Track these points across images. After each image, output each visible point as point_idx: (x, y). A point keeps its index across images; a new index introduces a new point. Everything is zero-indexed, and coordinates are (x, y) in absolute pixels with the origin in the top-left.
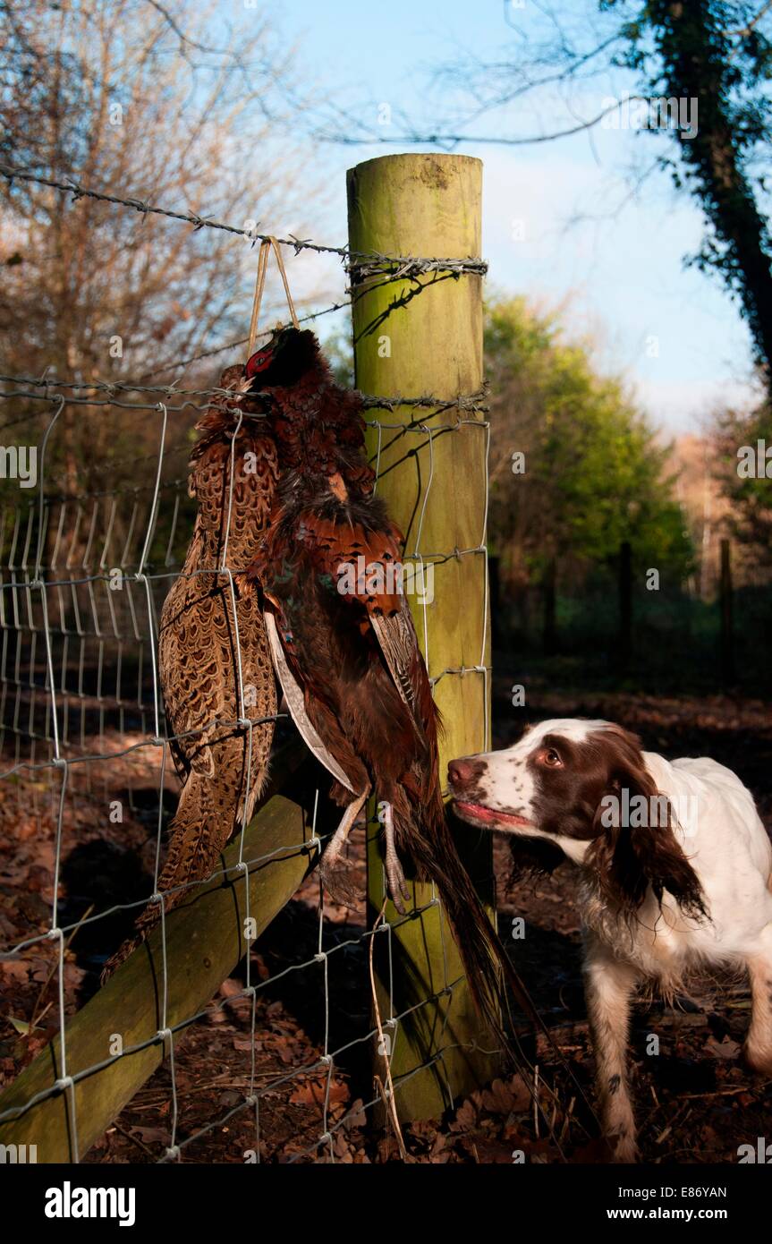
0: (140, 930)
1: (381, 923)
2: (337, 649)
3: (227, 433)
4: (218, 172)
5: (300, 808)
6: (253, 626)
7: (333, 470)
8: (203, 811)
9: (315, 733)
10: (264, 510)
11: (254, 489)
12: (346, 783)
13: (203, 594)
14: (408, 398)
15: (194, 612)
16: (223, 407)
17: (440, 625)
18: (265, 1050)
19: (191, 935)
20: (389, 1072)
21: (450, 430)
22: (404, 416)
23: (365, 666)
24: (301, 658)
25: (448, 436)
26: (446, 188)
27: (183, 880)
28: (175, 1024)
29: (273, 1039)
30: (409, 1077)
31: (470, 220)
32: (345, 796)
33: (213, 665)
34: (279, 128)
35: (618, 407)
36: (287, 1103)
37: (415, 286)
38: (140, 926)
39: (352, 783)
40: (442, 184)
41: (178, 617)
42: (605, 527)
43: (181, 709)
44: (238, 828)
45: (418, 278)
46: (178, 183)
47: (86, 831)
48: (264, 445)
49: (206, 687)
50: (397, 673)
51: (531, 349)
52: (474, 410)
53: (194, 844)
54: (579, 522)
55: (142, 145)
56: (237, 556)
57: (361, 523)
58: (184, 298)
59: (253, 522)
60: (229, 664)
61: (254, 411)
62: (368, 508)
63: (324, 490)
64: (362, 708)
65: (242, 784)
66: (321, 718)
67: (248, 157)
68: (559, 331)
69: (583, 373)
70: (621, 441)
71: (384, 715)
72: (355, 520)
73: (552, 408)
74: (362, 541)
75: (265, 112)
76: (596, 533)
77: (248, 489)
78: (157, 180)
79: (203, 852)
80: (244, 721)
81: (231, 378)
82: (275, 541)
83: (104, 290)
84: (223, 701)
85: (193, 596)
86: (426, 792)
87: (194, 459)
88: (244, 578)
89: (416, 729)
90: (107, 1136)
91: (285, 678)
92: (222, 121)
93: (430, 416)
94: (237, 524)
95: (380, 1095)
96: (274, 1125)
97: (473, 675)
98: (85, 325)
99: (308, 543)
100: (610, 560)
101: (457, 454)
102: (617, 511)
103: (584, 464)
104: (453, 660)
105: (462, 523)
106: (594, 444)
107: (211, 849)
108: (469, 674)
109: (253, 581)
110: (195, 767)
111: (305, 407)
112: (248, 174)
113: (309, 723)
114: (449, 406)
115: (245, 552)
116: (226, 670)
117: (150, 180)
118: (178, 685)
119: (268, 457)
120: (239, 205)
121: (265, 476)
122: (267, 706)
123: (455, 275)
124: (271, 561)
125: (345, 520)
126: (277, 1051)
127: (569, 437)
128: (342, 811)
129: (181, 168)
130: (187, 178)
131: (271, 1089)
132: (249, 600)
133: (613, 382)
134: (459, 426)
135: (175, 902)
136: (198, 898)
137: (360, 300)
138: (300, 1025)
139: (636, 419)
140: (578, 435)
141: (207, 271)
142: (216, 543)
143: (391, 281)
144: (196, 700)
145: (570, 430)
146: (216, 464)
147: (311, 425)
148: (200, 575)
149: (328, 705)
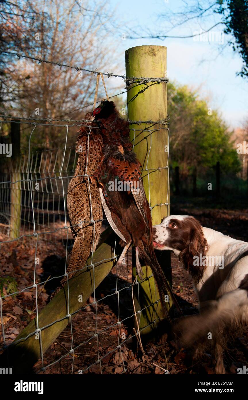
0: (62, 284)
1: (135, 282)
2: (121, 199)
3: (87, 133)
4: (92, 48)
5: (111, 247)
6: (95, 192)
7: (120, 144)
8: (80, 248)
9: (114, 224)
10: (99, 156)
11: (95, 150)
12: (124, 240)
13: (80, 182)
14: (144, 121)
15: (77, 188)
16: (86, 125)
17: (154, 191)
18: (103, 319)
19: (77, 286)
20: (138, 327)
21: (157, 131)
22: (143, 126)
23: (129, 204)
24: (110, 202)
25: (156, 132)
26: (155, 56)
27: (75, 269)
28: (72, 312)
29: (105, 316)
30: (145, 328)
31: (163, 66)
32: (124, 243)
33: (83, 204)
34: (111, 34)
35: (216, 119)
36: (109, 335)
37: (146, 86)
38: (62, 283)
39: (126, 240)
40: (154, 55)
41: (73, 189)
42: (212, 157)
43: (74, 217)
44: (91, 253)
45: (147, 84)
46: (80, 51)
47: (50, 252)
48: (99, 136)
49: (81, 211)
50: (139, 206)
51: (189, 101)
52: (164, 124)
53: (78, 258)
54: (204, 155)
55: (69, 40)
56: (90, 171)
57: (128, 160)
58: (82, 87)
59: (95, 160)
60: (88, 204)
61: (95, 126)
62: (130, 156)
63: (117, 150)
64: (129, 217)
65: (92, 240)
66: (116, 220)
67: (101, 43)
68: (198, 96)
69: (205, 109)
70: (217, 130)
71: (135, 219)
72: (126, 159)
73: (196, 120)
74: (128, 166)
75: (106, 29)
76: (209, 159)
77: (94, 150)
78: (73, 51)
79: (81, 260)
80: (92, 221)
81: (88, 116)
82: (102, 166)
83: (57, 85)
84: (86, 215)
85: (77, 183)
86: (149, 242)
87: (77, 141)
88: (93, 177)
89: (145, 223)
90: (54, 345)
91: (105, 208)
92: (93, 32)
93: (151, 127)
94: (90, 161)
95: (135, 334)
96: (105, 342)
97: (164, 206)
98: (51, 96)
99: (112, 167)
100: (214, 167)
101: (159, 138)
102: (216, 152)
103: (206, 137)
104: (158, 201)
105: (161, 159)
106: (209, 131)
107: (83, 260)
108: (163, 206)
109: (95, 178)
110: (78, 235)
111: (111, 125)
112: (101, 48)
113: (113, 221)
114: (157, 123)
115: (93, 169)
116: (87, 206)
117: (71, 50)
118: (73, 210)
119: (100, 140)
120: (98, 58)
121: (99, 146)
122: (100, 216)
123: (158, 83)
124: (100, 172)
125: (123, 160)
126: (106, 320)
127: (201, 129)
128: (123, 248)
129: (80, 47)
130: (82, 50)
131: (104, 331)
132: (94, 184)
133: (215, 111)
134: (160, 129)
135: (72, 276)
136: (79, 275)
137: (129, 91)
138: (113, 312)
139: (222, 123)
140: (204, 128)
141: (89, 78)
142: (84, 167)
143: (139, 85)
144: (78, 215)
145: (201, 127)
146: (84, 143)
147: (113, 130)
148: (79, 176)
149: (118, 216)
